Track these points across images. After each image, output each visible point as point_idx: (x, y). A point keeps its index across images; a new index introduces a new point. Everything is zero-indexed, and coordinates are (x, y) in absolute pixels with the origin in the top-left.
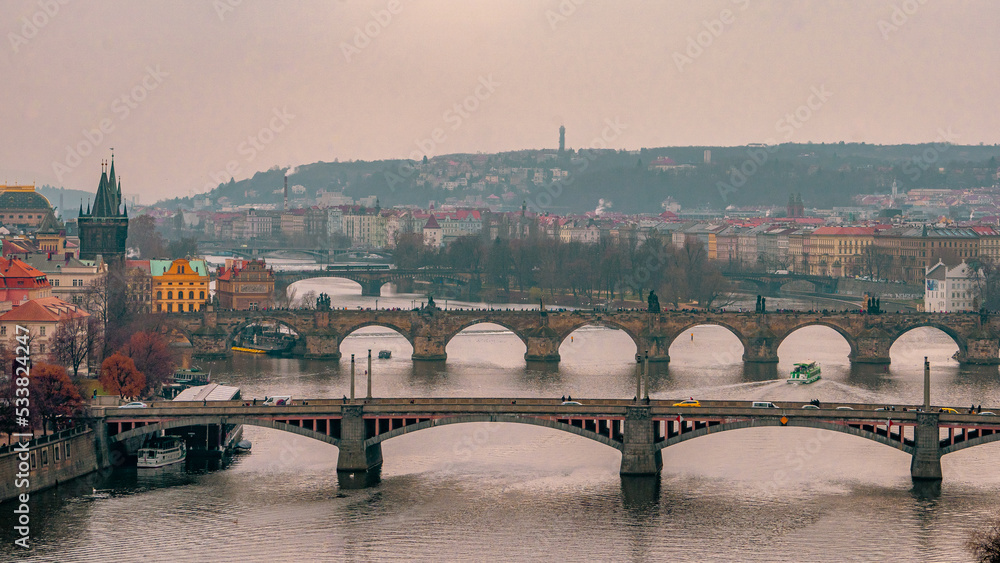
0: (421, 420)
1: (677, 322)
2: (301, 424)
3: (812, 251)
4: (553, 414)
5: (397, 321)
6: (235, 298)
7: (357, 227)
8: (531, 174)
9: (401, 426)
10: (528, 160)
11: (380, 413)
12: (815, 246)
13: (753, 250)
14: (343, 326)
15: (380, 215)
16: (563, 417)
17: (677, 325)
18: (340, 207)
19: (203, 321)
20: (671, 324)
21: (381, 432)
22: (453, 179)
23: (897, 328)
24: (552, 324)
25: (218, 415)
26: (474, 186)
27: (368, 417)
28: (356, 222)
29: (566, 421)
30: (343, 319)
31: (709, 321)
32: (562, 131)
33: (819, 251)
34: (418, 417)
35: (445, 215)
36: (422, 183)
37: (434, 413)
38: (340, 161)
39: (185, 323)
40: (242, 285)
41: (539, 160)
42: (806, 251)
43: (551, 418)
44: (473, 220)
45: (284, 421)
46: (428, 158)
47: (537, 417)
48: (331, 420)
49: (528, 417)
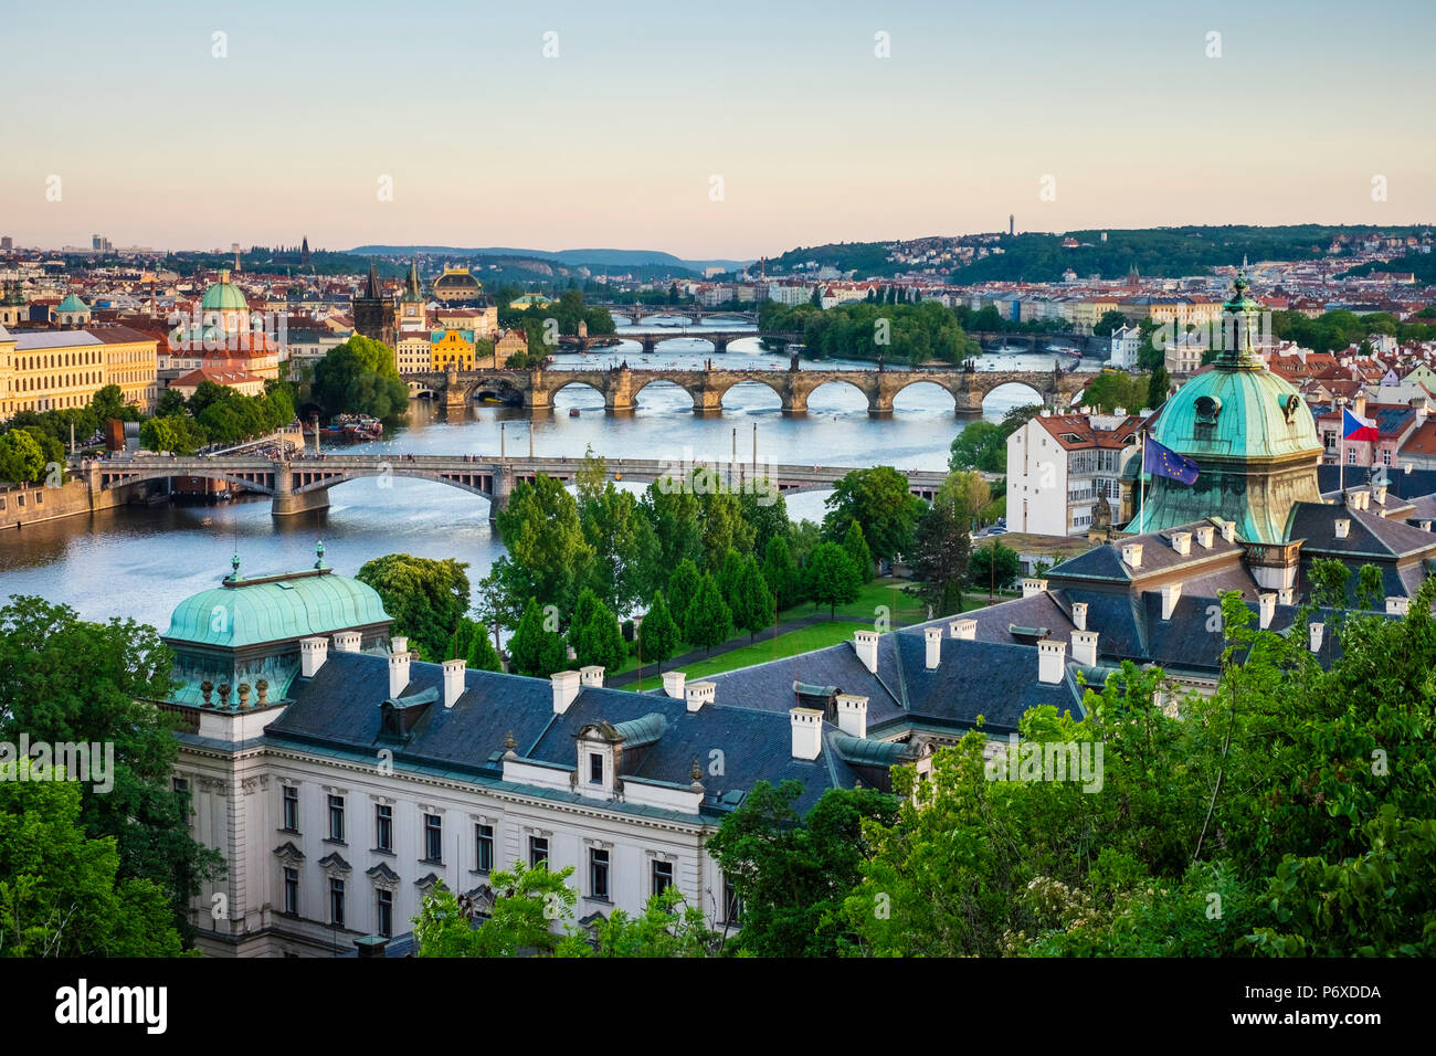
2: (245, 476)
4: (437, 470)
5: (593, 379)
11: (304, 468)
16: (445, 473)
17: (812, 383)
22: (915, 257)
23: (988, 384)
29: (447, 476)
31: (837, 378)
37: (345, 468)
43: (435, 474)
47: (424, 472)
48: (268, 474)
49: (416, 473)
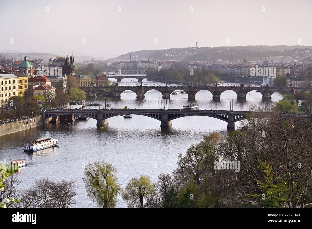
0: (116, 114)
1: (197, 89)
2: (89, 114)
3: (242, 71)
5: (133, 89)
6: (99, 83)
7: (144, 66)
8: (189, 53)
9: (111, 115)
10: (188, 50)
11: (106, 112)
12: (243, 70)
13: (230, 71)
14: (121, 90)
15: (149, 63)
17: (197, 90)
18: (140, 61)
19: (89, 89)
20: (196, 90)
21: (106, 117)
23: (248, 91)
24: (168, 90)
25: (70, 112)
26: (176, 56)
27: (104, 113)
28: (144, 64)
29: (148, 114)
30: (121, 89)
31: (204, 89)
32: (197, 43)
33: (244, 71)
34: (115, 113)
35: (164, 63)
36: (164, 55)
37: (118, 112)
38: (147, 50)
39: (86, 89)
40: (100, 80)
41: (191, 50)
42: (241, 71)
43: (145, 114)
44: (170, 64)
45: (85, 114)
46: (166, 49)
47: (142, 113)
48: (95, 114)
49: (140, 113)
